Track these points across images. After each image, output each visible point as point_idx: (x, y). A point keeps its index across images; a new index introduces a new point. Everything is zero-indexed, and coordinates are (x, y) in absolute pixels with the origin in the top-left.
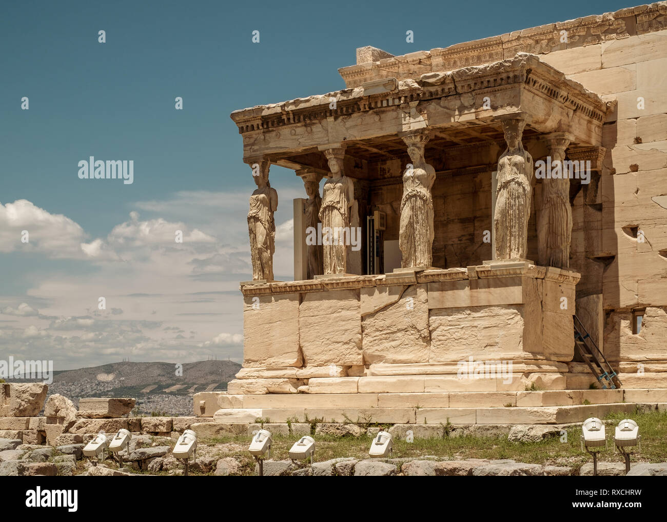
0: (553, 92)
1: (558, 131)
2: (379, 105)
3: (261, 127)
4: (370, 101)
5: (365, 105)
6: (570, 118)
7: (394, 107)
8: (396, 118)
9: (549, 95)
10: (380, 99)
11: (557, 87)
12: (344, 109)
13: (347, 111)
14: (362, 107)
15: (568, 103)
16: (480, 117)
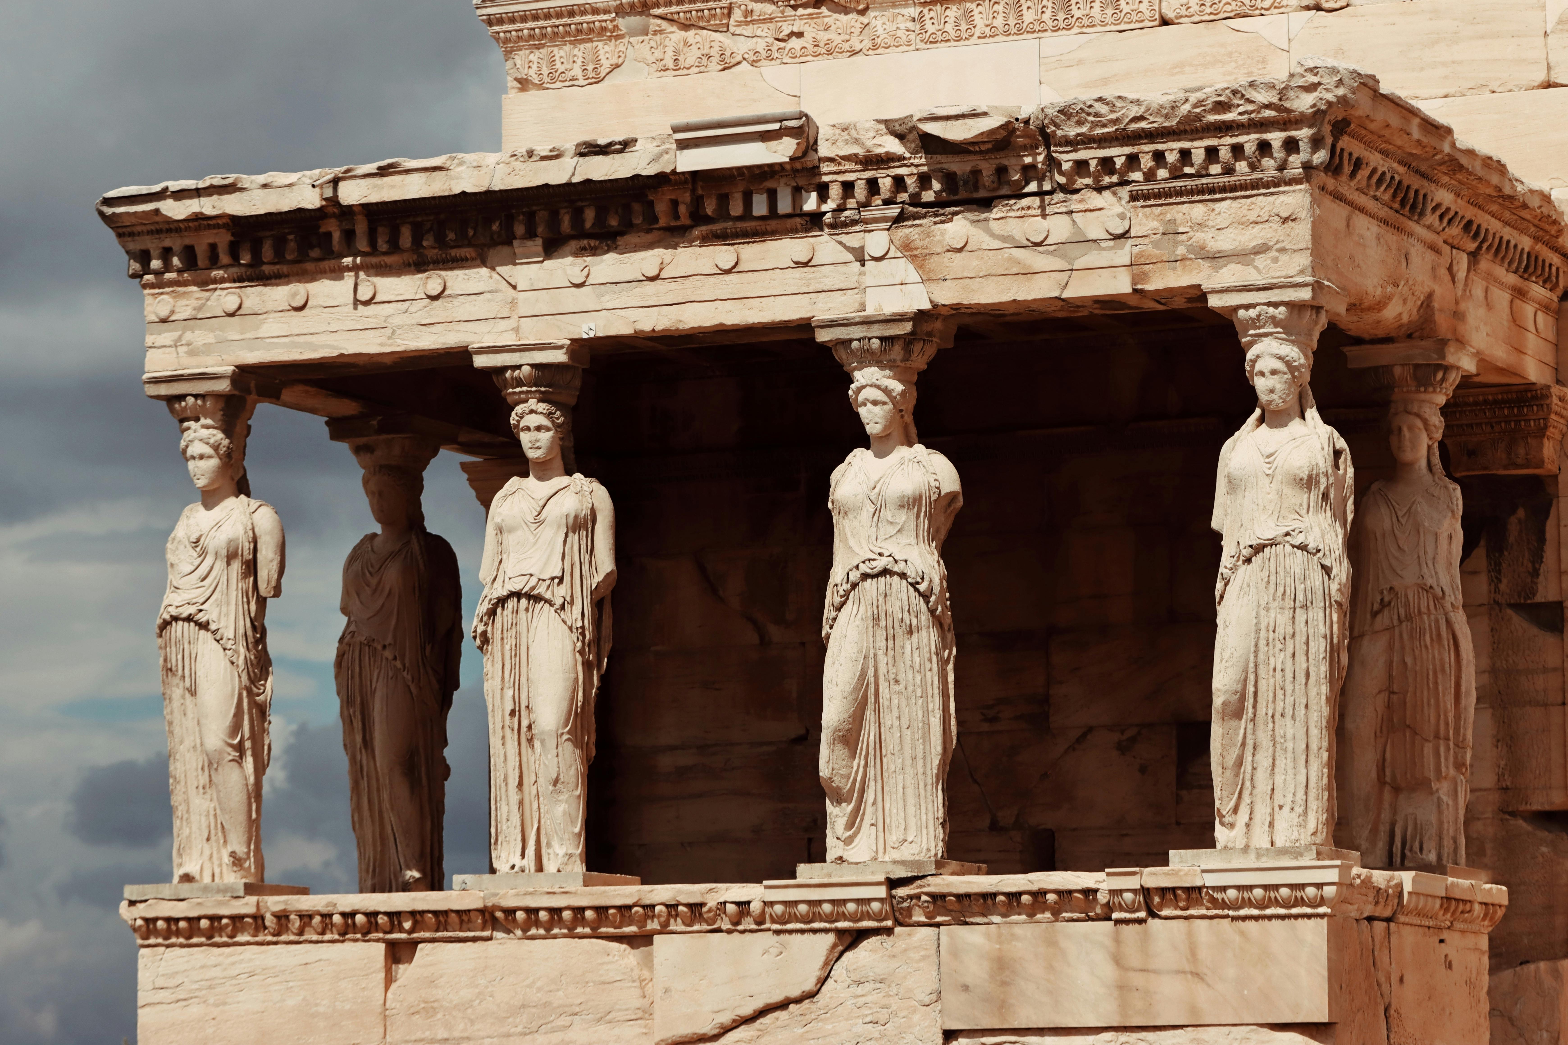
0: (1412, 194)
1: (1422, 338)
2: (736, 209)
3: (225, 259)
4: (700, 192)
5: (675, 203)
6: (1460, 285)
7: (798, 220)
8: (806, 264)
9: (1396, 206)
10: (741, 187)
11: (1424, 176)
12: (590, 215)
13: (600, 219)
14: (661, 208)
15: (1455, 231)
16: (1150, 287)
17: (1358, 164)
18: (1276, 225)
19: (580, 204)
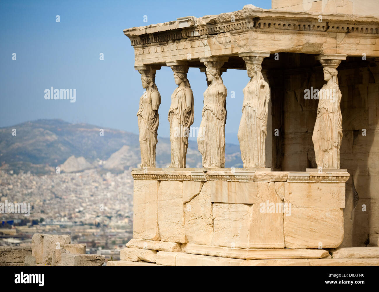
2: (190, 35)
3: (140, 43)
4: (186, 31)
7: (197, 37)
8: (199, 46)
9: (296, 29)
10: (190, 31)
11: (307, 22)
14: (183, 35)
16: (233, 53)
17: (269, 24)
18: (246, 40)
19: (174, 33)
